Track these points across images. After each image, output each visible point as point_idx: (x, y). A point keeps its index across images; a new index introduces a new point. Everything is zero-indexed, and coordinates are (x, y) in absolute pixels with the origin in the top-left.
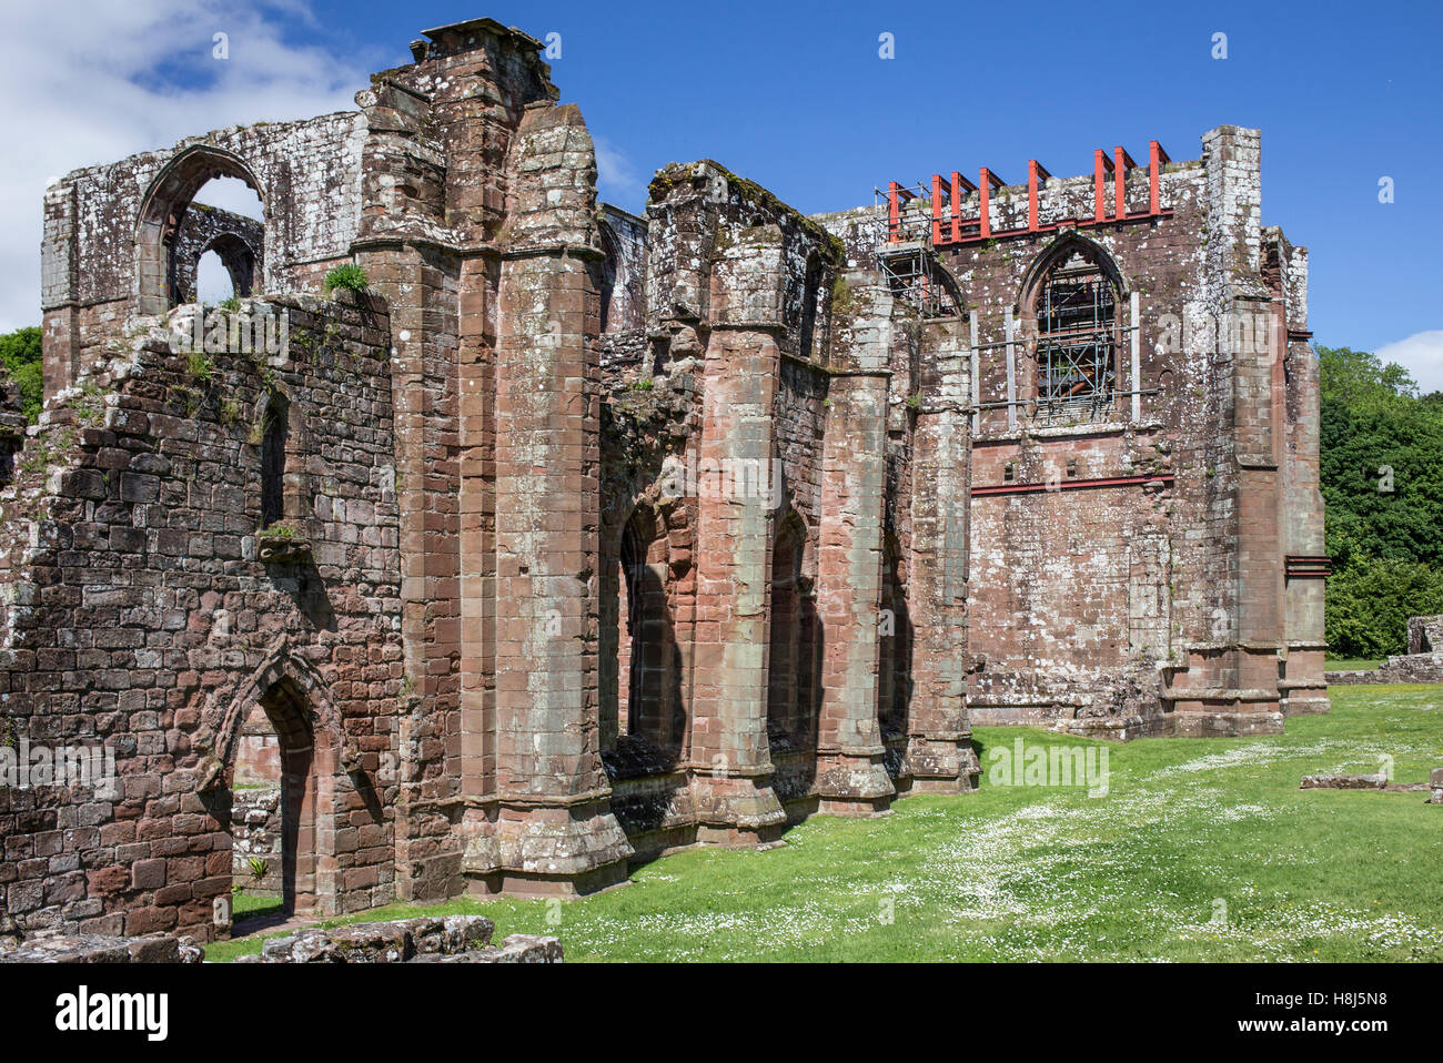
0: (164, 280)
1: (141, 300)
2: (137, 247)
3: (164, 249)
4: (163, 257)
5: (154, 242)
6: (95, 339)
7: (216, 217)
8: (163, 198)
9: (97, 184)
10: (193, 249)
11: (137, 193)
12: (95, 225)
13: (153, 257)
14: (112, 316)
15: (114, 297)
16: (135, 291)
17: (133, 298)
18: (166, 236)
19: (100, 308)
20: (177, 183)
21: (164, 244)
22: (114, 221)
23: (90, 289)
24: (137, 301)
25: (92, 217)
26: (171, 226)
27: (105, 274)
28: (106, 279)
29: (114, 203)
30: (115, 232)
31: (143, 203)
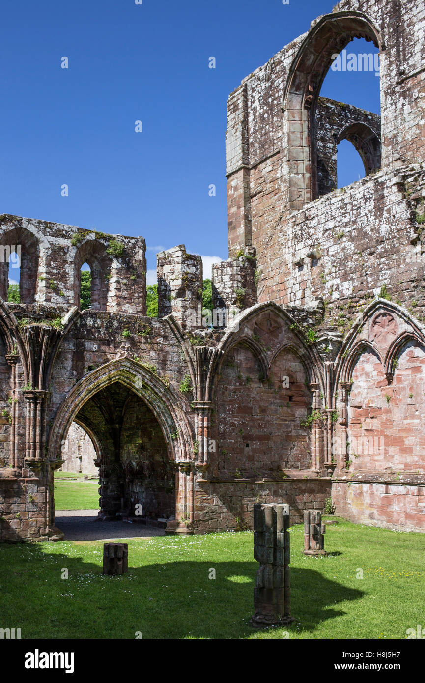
0: (305, 135)
1: (289, 151)
2: (286, 113)
3: (305, 112)
4: (304, 118)
5: (298, 107)
6: (259, 189)
7: (350, 111)
8: (302, 71)
9: (259, 79)
10: (333, 132)
11: (285, 73)
12: (259, 108)
13: (297, 118)
14: (270, 168)
15: (271, 154)
16: (285, 145)
17: (283, 150)
18: (307, 102)
19: (262, 166)
20: (312, 57)
21: (305, 108)
22: (270, 100)
23: (256, 154)
24: (286, 152)
25: (257, 104)
26: (310, 93)
27: (265, 140)
28: (266, 142)
29: (270, 87)
30: (271, 107)
31: (289, 78)
